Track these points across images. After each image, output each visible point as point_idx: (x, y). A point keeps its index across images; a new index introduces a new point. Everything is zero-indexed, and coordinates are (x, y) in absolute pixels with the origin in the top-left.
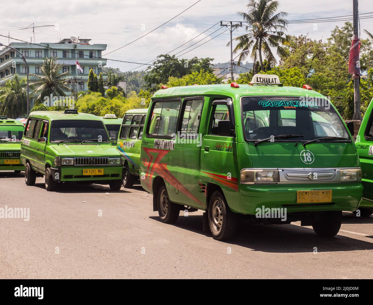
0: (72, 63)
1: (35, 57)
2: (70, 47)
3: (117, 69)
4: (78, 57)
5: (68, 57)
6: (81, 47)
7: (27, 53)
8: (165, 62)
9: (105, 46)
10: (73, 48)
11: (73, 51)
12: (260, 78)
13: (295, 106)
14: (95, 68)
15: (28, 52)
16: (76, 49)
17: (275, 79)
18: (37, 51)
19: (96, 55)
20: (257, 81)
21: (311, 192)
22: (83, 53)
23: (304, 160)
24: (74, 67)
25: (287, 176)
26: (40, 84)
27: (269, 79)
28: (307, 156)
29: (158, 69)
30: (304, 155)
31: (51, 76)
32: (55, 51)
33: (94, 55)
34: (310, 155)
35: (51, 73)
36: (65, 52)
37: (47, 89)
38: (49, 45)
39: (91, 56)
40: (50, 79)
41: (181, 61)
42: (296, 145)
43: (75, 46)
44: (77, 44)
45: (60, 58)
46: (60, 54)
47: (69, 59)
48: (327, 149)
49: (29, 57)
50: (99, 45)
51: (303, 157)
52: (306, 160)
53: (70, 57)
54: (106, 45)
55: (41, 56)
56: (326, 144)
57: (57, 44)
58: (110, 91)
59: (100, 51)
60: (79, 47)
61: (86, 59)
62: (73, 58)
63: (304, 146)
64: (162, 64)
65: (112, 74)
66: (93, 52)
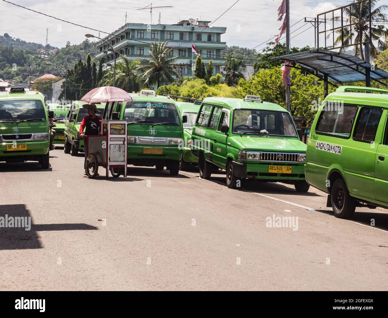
0: (189, 46)
1: (150, 38)
2: (187, 29)
3: (253, 50)
4: (196, 40)
5: (185, 39)
6: (199, 30)
7: (142, 34)
8: (275, 50)
9: (224, 29)
10: (190, 31)
11: (191, 33)
12: (144, 92)
13: (154, 107)
14: (213, 52)
15: (144, 33)
16: (194, 31)
17: (152, 92)
18: (153, 32)
19: (214, 38)
20: (142, 93)
21: (151, 149)
22: (201, 36)
23: (150, 133)
24: (190, 49)
25: (140, 141)
26: (149, 68)
27: (149, 92)
28: (152, 131)
29: (268, 57)
30: (151, 131)
31: (159, 61)
32: (171, 33)
33: (212, 38)
34: (154, 131)
35: (159, 58)
36: (182, 34)
37: (156, 73)
38: (165, 26)
39: (209, 39)
40: (158, 63)
41: (292, 49)
42: (148, 126)
43: (193, 28)
44: (195, 27)
45: (177, 40)
46: (177, 37)
47: (186, 41)
48: (165, 128)
49: (145, 38)
50: (218, 28)
51: (150, 132)
52: (151, 133)
53: (187, 39)
54: (226, 28)
55: (157, 38)
56: (165, 126)
57: (174, 26)
58: (214, 79)
59: (219, 34)
60: (197, 30)
61: (204, 42)
62: (190, 40)
63: (153, 126)
64: (272, 52)
65: (232, 59)
66: (212, 35)
